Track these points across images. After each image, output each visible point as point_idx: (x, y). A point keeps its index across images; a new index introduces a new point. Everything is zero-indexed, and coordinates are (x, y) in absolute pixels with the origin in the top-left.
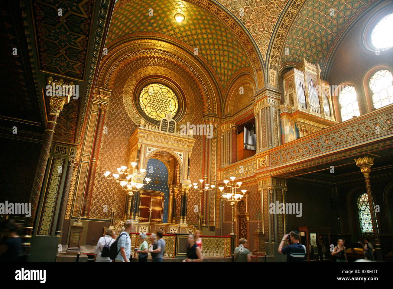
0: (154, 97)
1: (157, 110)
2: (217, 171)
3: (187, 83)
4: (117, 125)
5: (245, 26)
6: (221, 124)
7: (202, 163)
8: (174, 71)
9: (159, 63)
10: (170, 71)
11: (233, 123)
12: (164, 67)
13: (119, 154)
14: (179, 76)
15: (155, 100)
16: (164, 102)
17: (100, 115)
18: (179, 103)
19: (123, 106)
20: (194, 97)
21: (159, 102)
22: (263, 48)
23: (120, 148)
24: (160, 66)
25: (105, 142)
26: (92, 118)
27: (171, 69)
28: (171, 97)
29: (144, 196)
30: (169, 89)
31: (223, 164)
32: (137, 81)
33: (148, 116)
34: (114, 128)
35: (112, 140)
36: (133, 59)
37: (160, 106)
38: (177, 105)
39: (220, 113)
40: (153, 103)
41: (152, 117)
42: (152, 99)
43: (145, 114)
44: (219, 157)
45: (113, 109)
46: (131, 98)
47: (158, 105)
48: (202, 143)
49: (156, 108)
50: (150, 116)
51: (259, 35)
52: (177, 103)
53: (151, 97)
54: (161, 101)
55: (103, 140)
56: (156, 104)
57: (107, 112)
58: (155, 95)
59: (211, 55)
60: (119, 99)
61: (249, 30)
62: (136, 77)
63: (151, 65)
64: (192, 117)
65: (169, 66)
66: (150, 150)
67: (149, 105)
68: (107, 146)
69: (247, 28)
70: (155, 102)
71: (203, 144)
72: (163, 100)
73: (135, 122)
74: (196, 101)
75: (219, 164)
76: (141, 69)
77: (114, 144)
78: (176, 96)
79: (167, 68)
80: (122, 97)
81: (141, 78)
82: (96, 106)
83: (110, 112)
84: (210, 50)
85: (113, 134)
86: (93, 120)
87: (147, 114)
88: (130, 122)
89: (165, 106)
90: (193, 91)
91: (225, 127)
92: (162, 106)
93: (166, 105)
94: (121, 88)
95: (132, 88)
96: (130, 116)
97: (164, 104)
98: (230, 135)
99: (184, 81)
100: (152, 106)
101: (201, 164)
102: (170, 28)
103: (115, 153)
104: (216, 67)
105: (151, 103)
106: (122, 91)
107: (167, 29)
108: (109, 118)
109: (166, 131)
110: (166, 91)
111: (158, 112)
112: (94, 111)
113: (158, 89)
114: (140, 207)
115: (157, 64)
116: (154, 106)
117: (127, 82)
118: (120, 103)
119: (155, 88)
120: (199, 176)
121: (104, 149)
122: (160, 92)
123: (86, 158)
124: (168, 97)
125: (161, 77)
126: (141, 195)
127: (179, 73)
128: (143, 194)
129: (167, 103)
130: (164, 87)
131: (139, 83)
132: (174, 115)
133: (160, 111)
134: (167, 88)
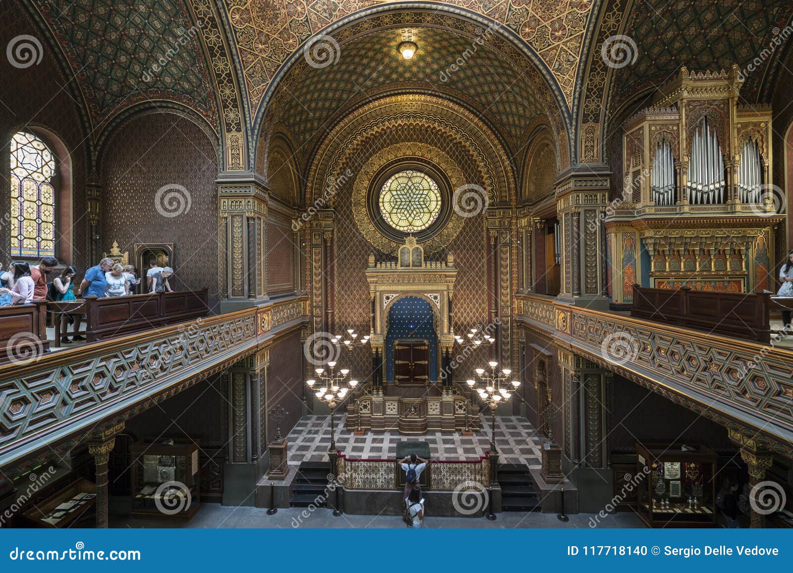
0: (401, 196)
1: (408, 215)
2: (512, 298)
3: (451, 156)
4: (351, 256)
5: (521, 36)
6: (517, 218)
7: (486, 287)
8: (426, 143)
9: (400, 136)
10: (420, 144)
11: (536, 217)
12: (409, 141)
13: (360, 295)
14: (436, 149)
15: (403, 200)
16: (417, 200)
17: (326, 247)
18: (442, 196)
19: (354, 225)
20: (466, 178)
21: (410, 201)
23: (360, 287)
24: (403, 141)
25: (339, 283)
26: (316, 255)
27: (421, 141)
28: (427, 187)
29: (400, 348)
30: (422, 175)
31: (523, 287)
32: (369, 180)
33: (394, 230)
34: (348, 260)
35: (349, 278)
36: (357, 145)
37: (412, 208)
38: (439, 199)
39: (514, 198)
40: (401, 207)
41: (402, 229)
42: (398, 200)
43: (390, 227)
44: (515, 276)
45: (342, 233)
46: (364, 209)
47: (408, 208)
48: (485, 254)
49: (406, 212)
50: (398, 228)
51: (553, 49)
52: (438, 195)
53: (396, 197)
54: (413, 200)
55: (336, 280)
56: (405, 207)
57: (336, 240)
58: (403, 193)
59: (485, 93)
60: (348, 216)
62: (367, 173)
63: (388, 145)
65: (418, 136)
66: (387, 298)
67: (395, 211)
68: (343, 287)
70: (403, 203)
71: (486, 257)
72: (415, 196)
73: (375, 245)
75: (515, 288)
76: (373, 157)
77: (352, 283)
78: (436, 183)
79: (415, 140)
80: (351, 211)
81: (374, 172)
82: (317, 237)
83: (339, 238)
84: (481, 85)
85: (349, 269)
86: (317, 258)
87: (394, 226)
89: (419, 206)
90: (463, 168)
91: (524, 222)
92: (415, 206)
93: (422, 203)
94: (348, 199)
95: (364, 193)
96: (367, 238)
97: (417, 203)
98: (531, 238)
100: (399, 211)
101: (485, 290)
102: (401, 69)
103: (354, 295)
104: (499, 113)
105: (397, 207)
106: (351, 202)
107: (397, 72)
108: (339, 247)
109: (409, 266)
110: (418, 180)
111: (410, 219)
112: (316, 246)
113: (406, 180)
114: (397, 362)
115: (397, 140)
116: (403, 211)
117: (355, 185)
118: (351, 221)
119: (400, 180)
120: (483, 309)
121: (339, 292)
122: (410, 184)
123: (318, 310)
124: (424, 190)
125: (407, 159)
126: (397, 347)
127: (436, 143)
128: (398, 345)
129: (422, 200)
130: (415, 174)
131: (374, 181)
132: (435, 217)
133: (413, 215)
134: (419, 174)
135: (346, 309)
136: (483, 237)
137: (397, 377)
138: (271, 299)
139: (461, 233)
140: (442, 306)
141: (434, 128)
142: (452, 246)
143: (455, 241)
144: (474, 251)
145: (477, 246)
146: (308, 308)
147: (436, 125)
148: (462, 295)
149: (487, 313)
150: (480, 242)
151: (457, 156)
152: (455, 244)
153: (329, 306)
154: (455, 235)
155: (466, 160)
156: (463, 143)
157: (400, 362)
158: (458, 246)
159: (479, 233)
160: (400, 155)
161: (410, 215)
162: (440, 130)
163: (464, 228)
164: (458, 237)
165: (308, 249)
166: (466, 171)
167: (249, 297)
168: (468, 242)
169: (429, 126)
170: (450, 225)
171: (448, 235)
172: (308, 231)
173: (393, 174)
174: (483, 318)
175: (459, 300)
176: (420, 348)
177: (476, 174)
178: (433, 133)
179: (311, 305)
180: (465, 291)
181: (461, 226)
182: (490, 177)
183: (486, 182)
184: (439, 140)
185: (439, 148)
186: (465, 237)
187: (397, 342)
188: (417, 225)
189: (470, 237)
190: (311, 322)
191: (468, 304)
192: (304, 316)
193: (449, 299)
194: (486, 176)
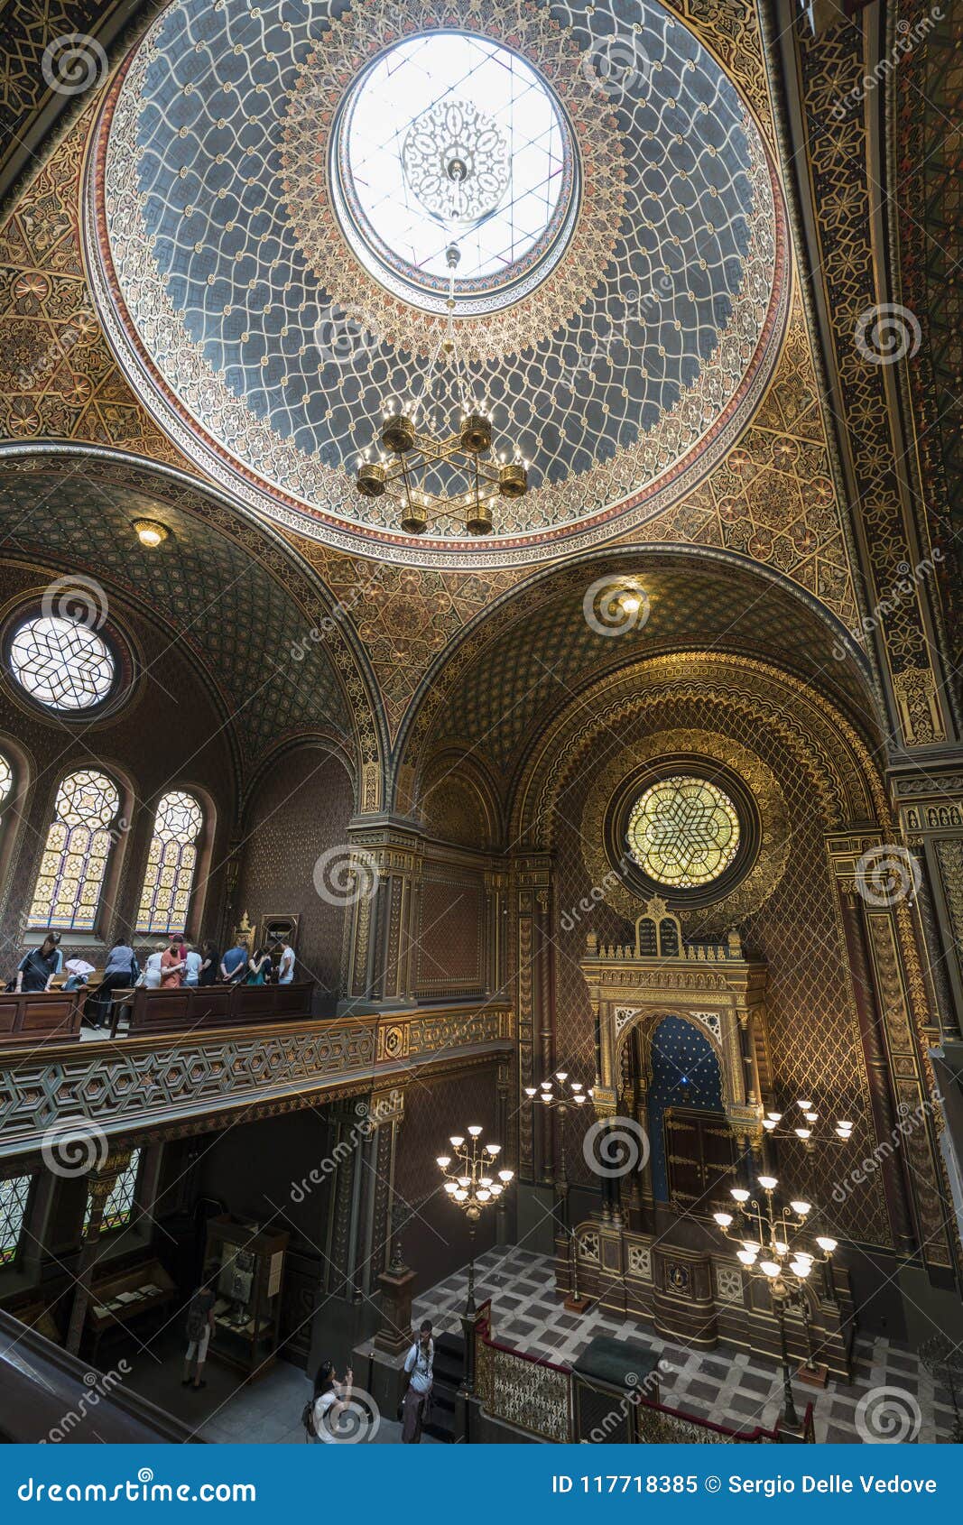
0: (665, 823)
1: (679, 856)
2: (917, 1037)
3: (746, 745)
5: (753, 558)
7: (854, 1006)
8: (700, 727)
10: (689, 731)
12: (669, 728)
14: (718, 735)
15: (670, 829)
16: (694, 827)
17: (540, 917)
18: (740, 816)
20: (781, 781)
21: (682, 831)
22: (842, 602)
24: (659, 730)
27: (690, 726)
28: (710, 802)
29: (677, 1126)
30: (701, 782)
32: (608, 800)
33: (657, 884)
36: (586, 746)
37: (687, 843)
38: (736, 822)
40: (666, 841)
41: (670, 881)
42: (661, 830)
43: (650, 878)
45: (567, 891)
46: (601, 850)
47: (679, 843)
48: (840, 931)
49: (675, 851)
50: (663, 880)
51: (806, 565)
52: (733, 815)
53: (658, 824)
54: (686, 828)
55: (558, 976)
56: (673, 841)
58: (668, 816)
60: (575, 863)
61: (772, 564)
62: (603, 789)
63: (635, 740)
64: (787, 851)
65: (683, 718)
66: (621, 1016)
67: (656, 849)
68: (569, 990)
69: (761, 561)
70: (670, 835)
71: (844, 936)
72: (690, 821)
74: (788, 792)
75: (919, 1010)
76: (612, 762)
78: (728, 795)
79: (679, 726)
80: (580, 854)
81: (615, 786)
82: (526, 900)
83: (562, 901)
85: (578, 956)
86: (526, 935)
87: (656, 877)
88: (610, 915)
89: (699, 839)
90: (771, 763)
92: (692, 840)
93: (703, 832)
94: (574, 834)
95: (600, 822)
96: (607, 900)
97: (694, 833)
99: (736, 743)
100: (663, 848)
101: (852, 1012)
105: (659, 842)
106: (579, 839)
109: (655, 954)
110: (693, 792)
111: (684, 863)
112: (524, 915)
113: (671, 794)
114: (672, 1158)
115: (648, 729)
116: (670, 848)
117: (585, 810)
118: (580, 869)
119: (661, 795)
120: (853, 1057)
121: (564, 998)
122: (679, 799)
123: (526, 1030)
124: (704, 808)
125: (668, 759)
126: (670, 1124)
127: (716, 726)
128: (672, 1119)
129: (702, 826)
130: (686, 783)
131: (615, 800)
132: (731, 857)
133: (688, 856)
134: (693, 781)
135: (574, 1032)
136: (830, 894)
137: (674, 1193)
138: (420, 1004)
139: (781, 886)
140: (727, 1041)
141: (710, 701)
142: (766, 913)
143: (772, 905)
144: (813, 924)
145: (819, 914)
146: (511, 1026)
147: (712, 696)
148: (798, 1020)
149: (864, 1068)
150: (824, 904)
151: (758, 743)
152: (773, 910)
153: (546, 1023)
154: (769, 891)
155: (776, 748)
156: (765, 720)
157: (679, 1160)
158: (779, 913)
159: (822, 886)
160: (656, 753)
161: (683, 855)
162: (721, 703)
163: (787, 877)
164: (776, 895)
165: (512, 920)
166: (779, 767)
167: (372, 998)
168: (798, 905)
169: (700, 700)
170: (757, 871)
171: (755, 892)
172: (511, 890)
173: (649, 786)
174: (856, 1078)
175: (792, 1031)
176: (717, 1132)
177: (799, 772)
178: (709, 709)
179: (516, 1019)
180: (804, 1011)
181: (781, 872)
182: (825, 775)
183: (820, 784)
184: (721, 719)
185: (722, 732)
186: (790, 896)
187: (669, 1112)
188: (698, 873)
189: (803, 895)
190: (514, 1052)
191: (815, 1042)
192: (504, 1039)
193: (740, 1027)
194: (817, 774)
